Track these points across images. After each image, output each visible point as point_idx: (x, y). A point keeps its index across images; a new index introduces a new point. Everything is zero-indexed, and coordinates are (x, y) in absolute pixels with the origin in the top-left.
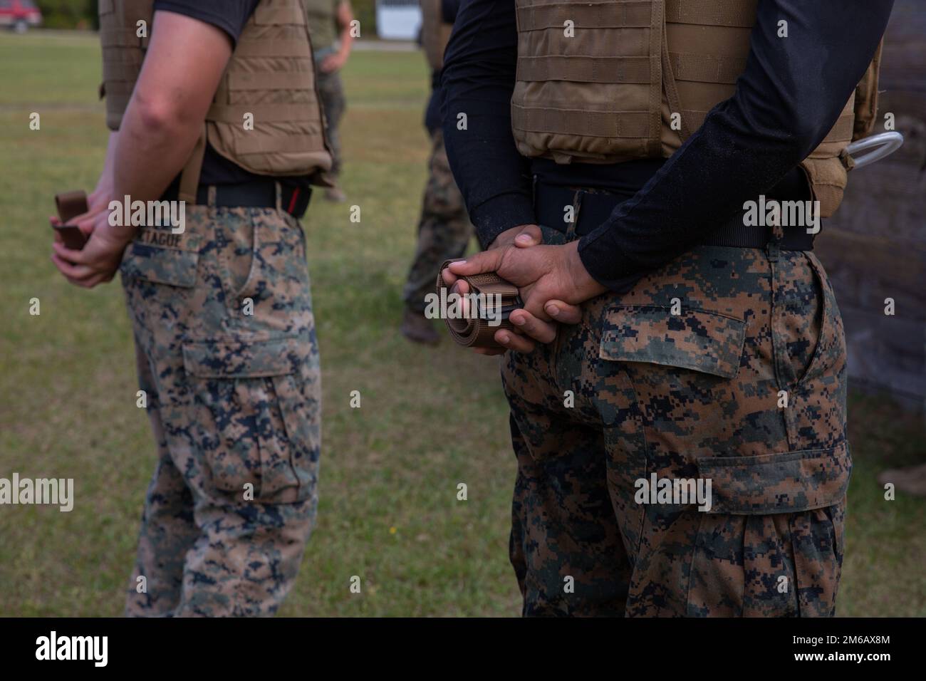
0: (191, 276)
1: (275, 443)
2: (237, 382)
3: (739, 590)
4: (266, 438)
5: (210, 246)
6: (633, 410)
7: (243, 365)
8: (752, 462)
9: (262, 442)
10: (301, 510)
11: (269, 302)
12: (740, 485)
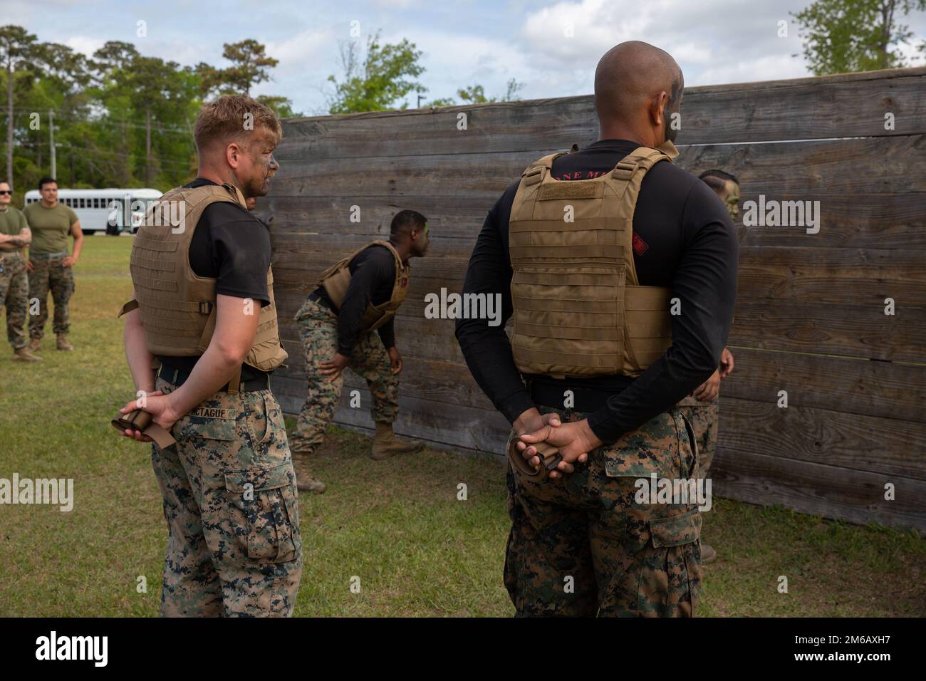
0: (233, 434)
1: (284, 527)
2: (260, 494)
3: (666, 584)
4: (280, 525)
5: (242, 415)
6: (620, 500)
7: (265, 483)
8: (674, 520)
9: (278, 527)
10: (296, 564)
11: (275, 444)
12: (669, 532)
